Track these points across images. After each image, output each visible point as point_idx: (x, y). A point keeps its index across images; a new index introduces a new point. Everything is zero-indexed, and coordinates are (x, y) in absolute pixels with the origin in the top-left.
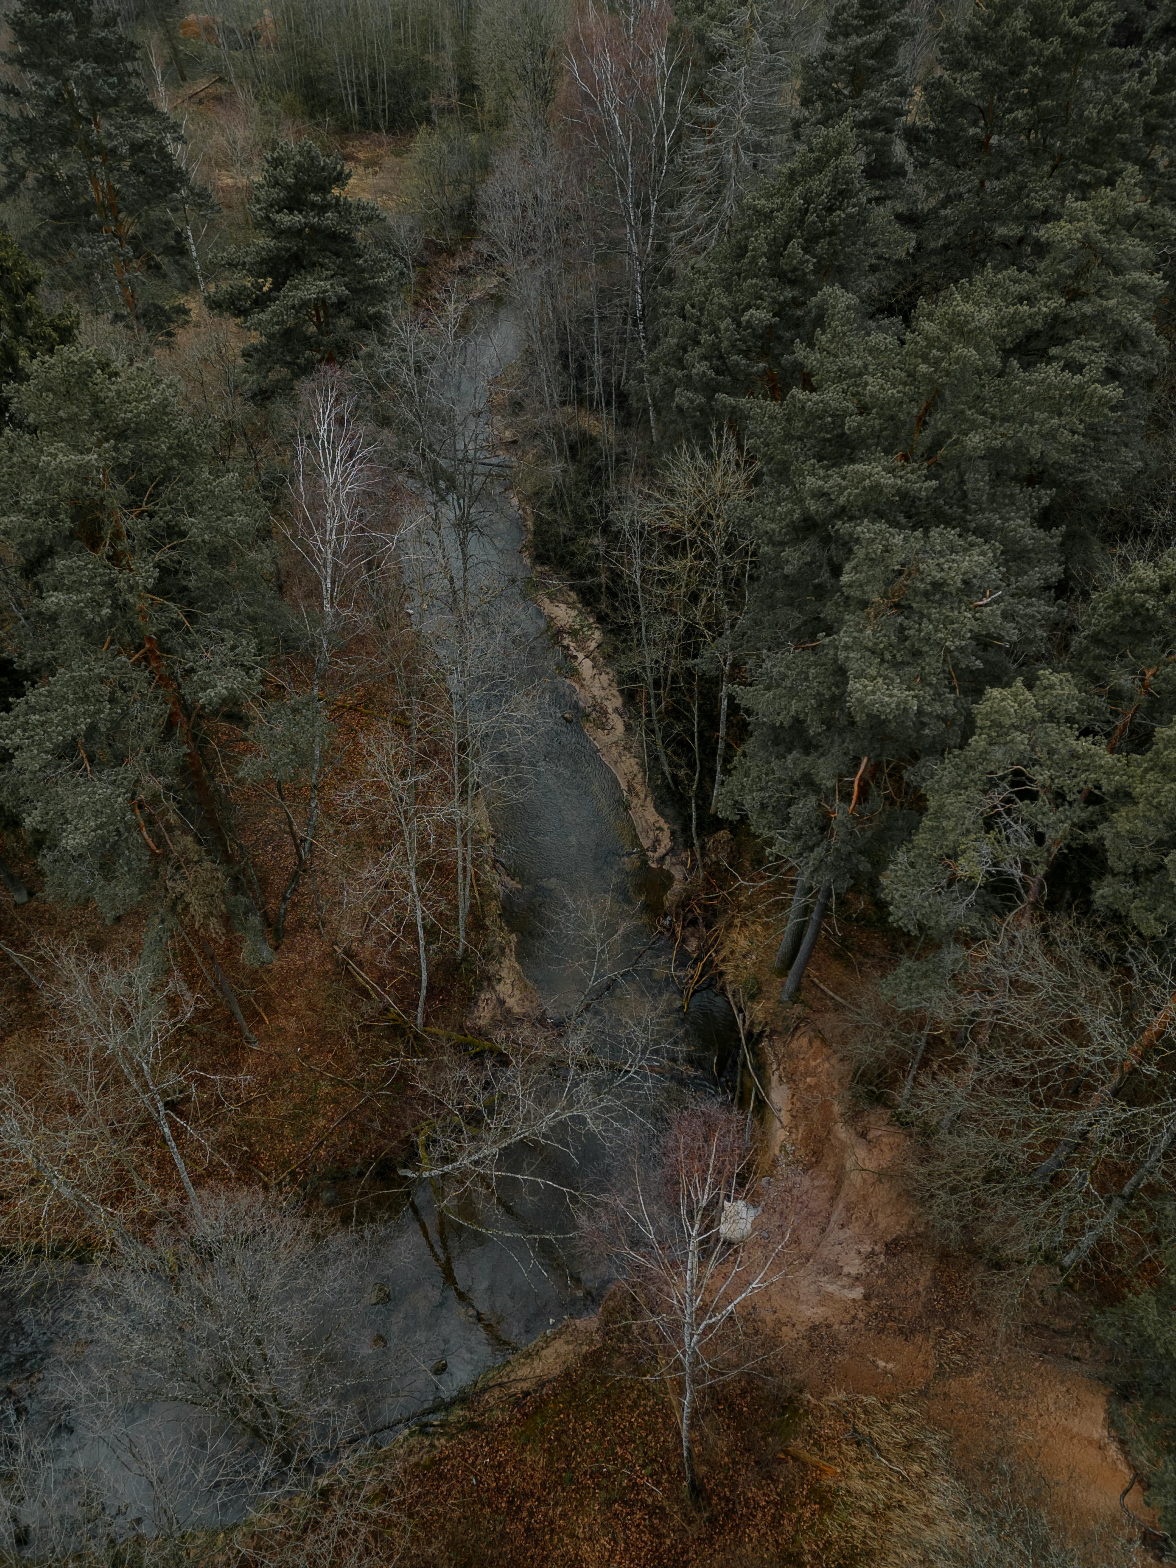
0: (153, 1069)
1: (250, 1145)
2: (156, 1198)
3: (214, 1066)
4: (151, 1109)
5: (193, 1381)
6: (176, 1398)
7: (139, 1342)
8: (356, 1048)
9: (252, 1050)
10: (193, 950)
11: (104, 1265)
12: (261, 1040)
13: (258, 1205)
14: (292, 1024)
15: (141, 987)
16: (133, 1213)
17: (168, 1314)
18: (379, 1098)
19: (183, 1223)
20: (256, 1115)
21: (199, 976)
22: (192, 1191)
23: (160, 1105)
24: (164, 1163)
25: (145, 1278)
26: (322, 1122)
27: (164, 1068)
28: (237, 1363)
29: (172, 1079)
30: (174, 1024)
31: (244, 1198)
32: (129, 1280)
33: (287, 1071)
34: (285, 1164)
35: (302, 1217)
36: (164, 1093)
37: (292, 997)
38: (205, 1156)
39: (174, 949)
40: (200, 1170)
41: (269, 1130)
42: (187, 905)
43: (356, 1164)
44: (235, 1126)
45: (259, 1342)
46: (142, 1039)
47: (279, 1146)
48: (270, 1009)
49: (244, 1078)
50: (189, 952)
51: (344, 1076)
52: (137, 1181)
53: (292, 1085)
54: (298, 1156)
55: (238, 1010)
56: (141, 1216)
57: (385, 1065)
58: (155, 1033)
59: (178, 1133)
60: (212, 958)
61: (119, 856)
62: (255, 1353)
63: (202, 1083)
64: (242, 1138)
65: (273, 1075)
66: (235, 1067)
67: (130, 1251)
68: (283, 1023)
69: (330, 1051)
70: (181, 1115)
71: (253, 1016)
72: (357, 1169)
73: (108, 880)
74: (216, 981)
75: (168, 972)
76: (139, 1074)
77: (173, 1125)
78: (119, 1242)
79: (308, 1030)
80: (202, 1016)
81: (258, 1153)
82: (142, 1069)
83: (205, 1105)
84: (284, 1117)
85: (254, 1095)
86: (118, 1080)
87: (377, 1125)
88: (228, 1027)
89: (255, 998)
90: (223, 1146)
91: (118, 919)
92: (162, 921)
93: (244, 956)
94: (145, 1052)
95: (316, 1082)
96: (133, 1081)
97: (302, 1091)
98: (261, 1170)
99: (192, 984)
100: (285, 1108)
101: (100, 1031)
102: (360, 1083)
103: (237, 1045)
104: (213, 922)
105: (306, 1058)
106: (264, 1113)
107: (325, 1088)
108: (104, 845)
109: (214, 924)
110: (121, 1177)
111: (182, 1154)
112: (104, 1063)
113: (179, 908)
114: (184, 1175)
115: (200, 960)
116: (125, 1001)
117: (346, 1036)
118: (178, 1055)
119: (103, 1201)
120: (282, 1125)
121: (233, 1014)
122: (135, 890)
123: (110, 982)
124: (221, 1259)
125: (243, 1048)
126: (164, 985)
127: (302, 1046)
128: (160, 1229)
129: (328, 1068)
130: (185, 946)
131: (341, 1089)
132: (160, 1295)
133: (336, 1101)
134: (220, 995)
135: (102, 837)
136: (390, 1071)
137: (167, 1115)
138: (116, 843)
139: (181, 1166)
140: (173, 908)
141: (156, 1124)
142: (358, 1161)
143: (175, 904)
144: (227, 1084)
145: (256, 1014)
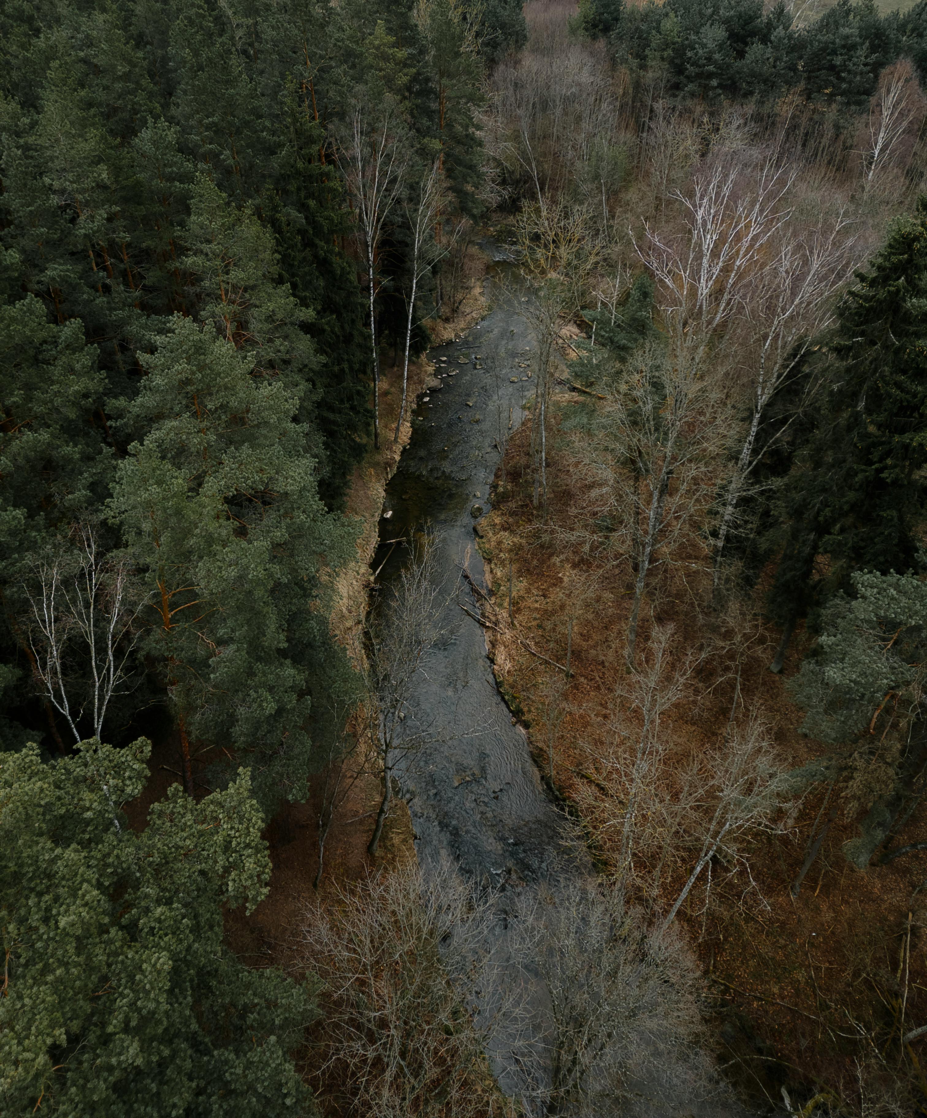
0: (730, 832)
1: (726, 939)
2: (656, 892)
3: (759, 873)
4: (705, 849)
5: (566, 999)
6: (551, 993)
7: (570, 942)
8: (849, 985)
9: (788, 895)
10: (825, 802)
11: (601, 885)
12: (800, 898)
13: (691, 975)
14: (828, 916)
15: (774, 786)
16: (639, 881)
17: (594, 951)
18: (825, 1032)
19: (650, 924)
20: (749, 929)
21: (810, 818)
22: (672, 915)
23: (711, 853)
24: (679, 882)
25: (607, 920)
26: (776, 990)
27: (735, 840)
28: (590, 1027)
29: (731, 850)
30: (766, 826)
31: (689, 960)
32: (601, 908)
33: (793, 935)
34: (729, 977)
35: (703, 1018)
36: (719, 850)
37: (847, 902)
38: (700, 910)
39: (815, 789)
40: (689, 911)
41: (744, 948)
42: (852, 778)
43: (764, 1042)
44: (731, 918)
45: (610, 1035)
46: (743, 811)
47: (738, 963)
48: (826, 890)
49: (766, 904)
50: (821, 800)
51: (820, 988)
52: (657, 872)
53: (786, 946)
54: (741, 985)
55: (808, 865)
56: (639, 889)
57: (854, 1022)
58: (752, 817)
59: (702, 878)
60: (830, 821)
61: (847, 708)
62: (602, 1036)
63: (742, 873)
64: (726, 928)
65: (783, 925)
66: (769, 891)
67: (617, 898)
68: (824, 907)
69: (830, 963)
70: (714, 871)
71: (812, 881)
72: (762, 1045)
73: (826, 712)
74: (816, 834)
75: (797, 797)
76: (721, 824)
77: (704, 870)
78: (618, 885)
79: (833, 933)
80: (785, 840)
81: (724, 950)
82: (725, 824)
83: (730, 885)
84: (760, 954)
85: (760, 919)
86: (708, 812)
87: (804, 1043)
88: (791, 865)
89: (827, 872)
90: (713, 917)
91: (805, 736)
92: (827, 768)
93: (848, 844)
94: (736, 818)
95: (801, 966)
96: (714, 823)
97: (787, 956)
98: (715, 960)
99: (802, 816)
100: (766, 950)
101: (729, 780)
102: (824, 1006)
103: (784, 881)
104: (854, 804)
105: (812, 945)
106: (753, 936)
107: (801, 976)
108: (846, 693)
109: (853, 805)
110: (654, 857)
111: (691, 890)
112: (712, 794)
113: (845, 773)
114: (679, 903)
115: (822, 812)
116: (759, 782)
117: (850, 970)
118: (749, 842)
119: (634, 855)
120: (754, 956)
121: (803, 863)
122: (833, 735)
123: (763, 763)
124: (643, 969)
125: (786, 888)
126: (786, 800)
127: (818, 935)
128: (638, 910)
129: (817, 969)
130: (824, 794)
131: (809, 991)
132: (602, 938)
133: (798, 993)
134: (809, 843)
135: (851, 688)
136: (851, 1030)
137: (708, 863)
138: (854, 700)
139: (684, 894)
140: (842, 769)
141: (698, 858)
142: (768, 1042)
143: (845, 769)
144: (754, 894)
145: (815, 881)
